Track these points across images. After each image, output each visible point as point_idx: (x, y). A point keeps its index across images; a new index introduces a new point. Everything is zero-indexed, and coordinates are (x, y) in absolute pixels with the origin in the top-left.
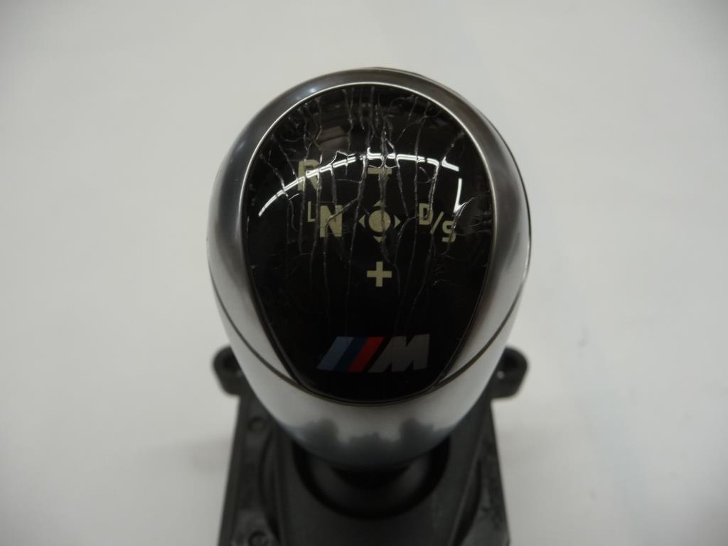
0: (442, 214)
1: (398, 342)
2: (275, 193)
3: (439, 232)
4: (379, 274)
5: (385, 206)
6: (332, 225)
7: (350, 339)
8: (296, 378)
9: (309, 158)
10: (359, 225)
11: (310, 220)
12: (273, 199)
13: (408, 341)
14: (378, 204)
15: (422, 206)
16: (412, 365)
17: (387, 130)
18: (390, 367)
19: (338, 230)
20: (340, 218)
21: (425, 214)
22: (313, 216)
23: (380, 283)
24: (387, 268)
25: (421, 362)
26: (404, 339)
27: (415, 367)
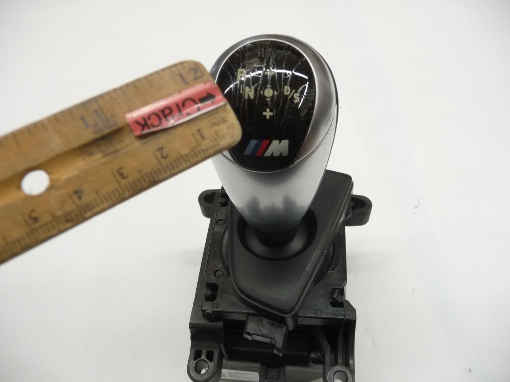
0: (294, 91)
1: (275, 143)
2: (229, 86)
3: (293, 98)
4: (268, 114)
5: (270, 86)
6: (250, 93)
7: (256, 141)
8: (235, 160)
9: (242, 68)
10: (260, 94)
11: (241, 92)
12: (228, 89)
13: (280, 142)
14: (268, 86)
15: (286, 87)
16: (282, 153)
17: (273, 57)
18: (272, 154)
19: (252, 97)
20: (253, 91)
21: (287, 90)
22: (242, 91)
23: (268, 117)
24: (271, 111)
25: (286, 153)
26: (278, 141)
27: (283, 155)
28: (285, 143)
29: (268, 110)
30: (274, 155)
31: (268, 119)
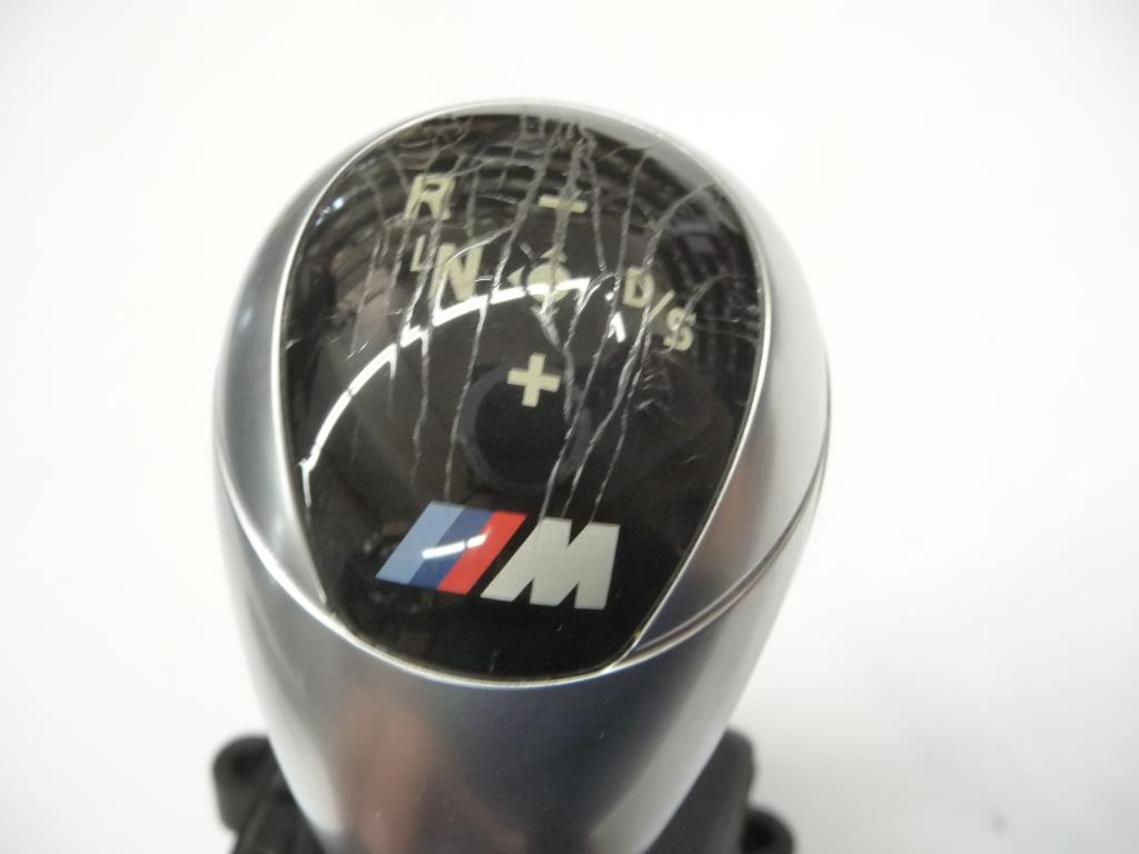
0: (670, 296)
3: (661, 325)
4: (533, 380)
7: (456, 512)
11: (417, 266)
13: (575, 533)
14: (549, 254)
16: (574, 592)
18: (527, 589)
22: (422, 259)
23: (531, 399)
24: (554, 365)
25: (594, 596)
26: (565, 526)
27: (581, 602)
28: (602, 539)
29: (537, 361)
30: (537, 598)
31: (528, 409)
